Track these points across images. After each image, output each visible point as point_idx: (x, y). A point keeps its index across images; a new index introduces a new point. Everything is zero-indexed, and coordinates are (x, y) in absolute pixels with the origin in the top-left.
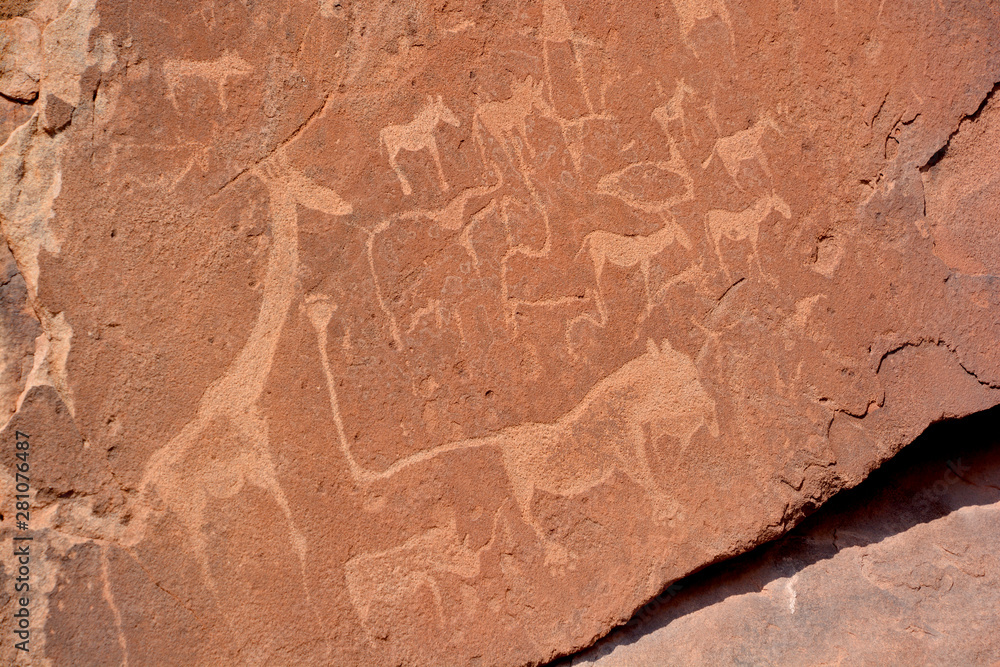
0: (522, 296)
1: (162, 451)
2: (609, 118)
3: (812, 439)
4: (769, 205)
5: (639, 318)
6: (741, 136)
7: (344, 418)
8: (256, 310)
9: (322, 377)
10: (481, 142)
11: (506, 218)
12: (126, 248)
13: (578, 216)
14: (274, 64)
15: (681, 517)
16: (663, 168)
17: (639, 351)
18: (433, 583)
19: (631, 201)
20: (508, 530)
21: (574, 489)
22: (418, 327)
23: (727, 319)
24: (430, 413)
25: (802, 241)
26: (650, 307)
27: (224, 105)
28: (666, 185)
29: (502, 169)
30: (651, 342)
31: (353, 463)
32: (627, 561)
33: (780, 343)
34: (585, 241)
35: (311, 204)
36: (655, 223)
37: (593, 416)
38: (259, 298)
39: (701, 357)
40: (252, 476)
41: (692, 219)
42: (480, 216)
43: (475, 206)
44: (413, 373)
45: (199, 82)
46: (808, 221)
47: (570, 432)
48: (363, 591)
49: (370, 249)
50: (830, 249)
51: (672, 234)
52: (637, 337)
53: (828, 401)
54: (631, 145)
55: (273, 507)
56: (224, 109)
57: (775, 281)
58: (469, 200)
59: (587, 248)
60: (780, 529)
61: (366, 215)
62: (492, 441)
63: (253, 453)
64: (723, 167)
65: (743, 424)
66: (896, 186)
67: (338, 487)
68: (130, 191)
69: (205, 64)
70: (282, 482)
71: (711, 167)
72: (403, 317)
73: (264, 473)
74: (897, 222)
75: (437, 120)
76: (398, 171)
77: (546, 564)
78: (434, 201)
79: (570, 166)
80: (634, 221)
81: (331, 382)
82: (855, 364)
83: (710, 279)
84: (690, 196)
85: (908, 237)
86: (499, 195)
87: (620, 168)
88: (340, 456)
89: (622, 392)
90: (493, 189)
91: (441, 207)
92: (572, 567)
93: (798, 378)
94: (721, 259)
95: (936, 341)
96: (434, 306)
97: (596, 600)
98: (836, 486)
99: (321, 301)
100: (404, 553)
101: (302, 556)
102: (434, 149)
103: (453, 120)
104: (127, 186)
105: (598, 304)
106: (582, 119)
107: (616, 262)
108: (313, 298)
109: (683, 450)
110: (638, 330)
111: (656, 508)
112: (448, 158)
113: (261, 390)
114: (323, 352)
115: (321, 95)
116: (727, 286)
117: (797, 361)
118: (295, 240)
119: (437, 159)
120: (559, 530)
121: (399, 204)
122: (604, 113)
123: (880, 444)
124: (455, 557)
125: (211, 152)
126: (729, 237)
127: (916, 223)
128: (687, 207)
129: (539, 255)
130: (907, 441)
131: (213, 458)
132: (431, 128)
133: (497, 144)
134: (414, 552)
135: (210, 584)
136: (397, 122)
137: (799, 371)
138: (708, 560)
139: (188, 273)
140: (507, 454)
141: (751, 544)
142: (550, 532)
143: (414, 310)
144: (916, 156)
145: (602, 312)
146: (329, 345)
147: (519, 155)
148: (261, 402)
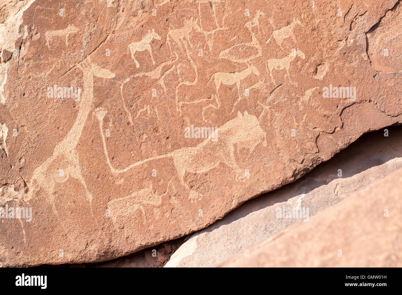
0: (184, 100)
1: (39, 168)
2: (226, 28)
3: (308, 144)
4: (295, 54)
5: (234, 104)
6: (284, 29)
7: (108, 152)
8: (75, 116)
9: (100, 137)
10: (169, 45)
11: (179, 72)
12: (28, 99)
13: (210, 68)
14: (87, 27)
15: (248, 177)
16: (248, 45)
17: (234, 116)
18: (142, 207)
19: (234, 59)
20: (173, 187)
21: (202, 170)
22: (139, 116)
23: (274, 101)
24: (143, 147)
25: (309, 67)
26: (239, 99)
27: (67, 44)
28: (250, 51)
29: (178, 53)
30: (239, 112)
31: (111, 167)
32: (223, 196)
33: (297, 107)
34: (212, 77)
35: (99, 75)
36: (243, 67)
38: (77, 111)
39: (261, 116)
40: (72, 175)
41: (261, 64)
42: (168, 72)
43: (165, 69)
44: (137, 133)
45: (58, 37)
46: (313, 59)
47: (202, 149)
48: (114, 212)
49: (121, 89)
50: (322, 69)
51: (252, 70)
52: (233, 111)
53: (317, 129)
54: (235, 38)
55: (80, 185)
56: (67, 45)
57: (296, 84)
58: (163, 67)
59: (214, 79)
60: (292, 179)
61: (120, 77)
62: (169, 155)
63: (73, 166)
64: (275, 42)
66: (354, 41)
67: (105, 176)
68: (31, 79)
69: (61, 31)
70: (83, 176)
71: (270, 42)
72: (134, 113)
73: (77, 173)
74: (354, 55)
75: (152, 39)
76: (134, 59)
77: (189, 199)
78: (149, 68)
79: (207, 49)
80: (234, 67)
81: (104, 139)
82: (330, 113)
83: (267, 86)
84: (260, 54)
85: (358, 61)
86: (176, 64)
87: (229, 47)
88: (106, 165)
89: (225, 133)
90: (174, 61)
91: (151, 71)
92: (200, 199)
93: (304, 121)
94: (272, 78)
95: (368, 101)
96: (147, 107)
97: (209, 211)
98: (319, 161)
99: (101, 110)
100: (131, 198)
101: (91, 201)
102: (150, 50)
103: (158, 38)
104: (30, 77)
105: (217, 100)
106: (214, 31)
107: (226, 83)
108: (98, 109)
109: (251, 152)
110: (234, 109)
111: (237, 175)
112: (155, 52)
113: (76, 144)
114: (101, 128)
115: (105, 35)
116: (274, 88)
117: (304, 114)
118: (92, 90)
119: (151, 53)
120: (195, 186)
121: (135, 71)
122: (223, 27)
123: (340, 143)
124: (151, 199)
125: (61, 61)
126: (276, 69)
127: (362, 55)
128: (259, 59)
129: (192, 84)
130: (352, 141)
131: (58, 169)
132: (149, 42)
133: (177, 44)
134: (135, 197)
135: (56, 212)
136: (136, 41)
137: (304, 118)
138: (258, 193)
139: (51, 105)
140: (175, 160)
141: (278, 186)
142: (191, 187)
143: (139, 110)
144: (365, 28)
145: (218, 103)
146: (104, 125)
147: (186, 47)
148: (76, 148)
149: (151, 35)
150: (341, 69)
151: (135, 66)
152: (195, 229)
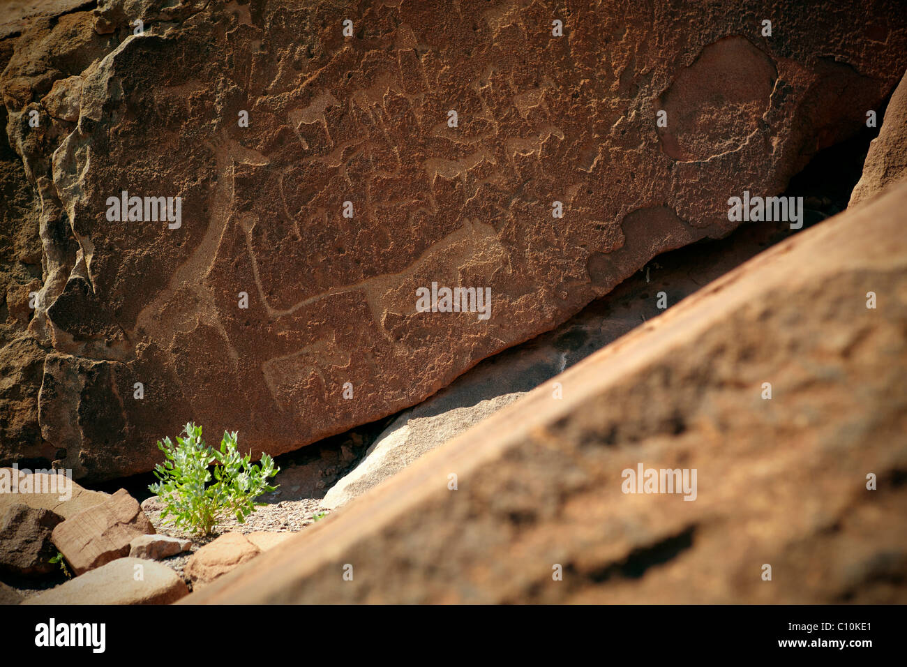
0: (380, 201)
2: (441, 91)
4: (549, 133)
5: (459, 208)
6: (531, 92)
7: (262, 282)
8: (207, 225)
9: (249, 260)
10: (355, 114)
11: (371, 157)
13: (419, 151)
16: (477, 118)
17: (458, 227)
18: (319, 371)
19: (455, 139)
20: (369, 339)
22: (311, 226)
23: (519, 203)
24: (318, 275)
25: (571, 153)
26: (466, 200)
28: (479, 127)
29: (368, 128)
30: (467, 221)
31: (268, 307)
34: (423, 166)
35: (244, 161)
38: (209, 218)
40: (204, 320)
41: (497, 146)
45: (174, 99)
48: (275, 380)
49: (281, 183)
50: (590, 155)
51: (484, 157)
52: (458, 219)
53: (587, 246)
55: (217, 335)
56: (189, 112)
57: (552, 178)
58: (346, 149)
59: (425, 169)
61: (278, 164)
63: (205, 307)
64: (518, 113)
66: (637, 113)
67: (259, 322)
69: (178, 89)
70: (224, 321)
73: (212, 317)
74: (637, 135)
75: (326, 105)
76: (300, 136)
77: (394, 356)
79: (414, 122)
80: (457, 151)
81: (255, 262)
82: (606, 223)
83: (508, 180)
84: (496, 132)
86: (366, 143)
88: (260, 304)
89: (447, 252)
90: (362, 141)
91: (327, 154)
93: (566, 234)
94: (515, 168)
95: (662, 204)
96: (322, 212)
99: (248, 216)
100: (301, 356)
101: (236, 362)
102: (324, 122)
103: (336, 103)
105: (432, 202)
106: (424, 93)
107: (445, 177)
108: (243, 214)
109: (487, 283)
110: (459, 215)
112: (333, 126)
113: (210, 270)
114: (250, 245)
116: (519, 184)
117: (566, 224)
118: (233, 183)
119: (326, 127)
122: (437, 89)
126: (521, 154)
127: (650, 134)
128: (494, 139)
129: (392, 177)
132: (322, 109)
133: (366, 114)
134: (307, 355)
136: (301, 107)
140: (370, 295)
142: (398, 338)
143: (309, 216)
144: (651, 94)
145: (434, 206)
146: (253, 241)
147: (380, 119)
148: (210, 277)
149: (324, 100)
150: (619, 157)
151: (301, 147)
152: (406, 405)
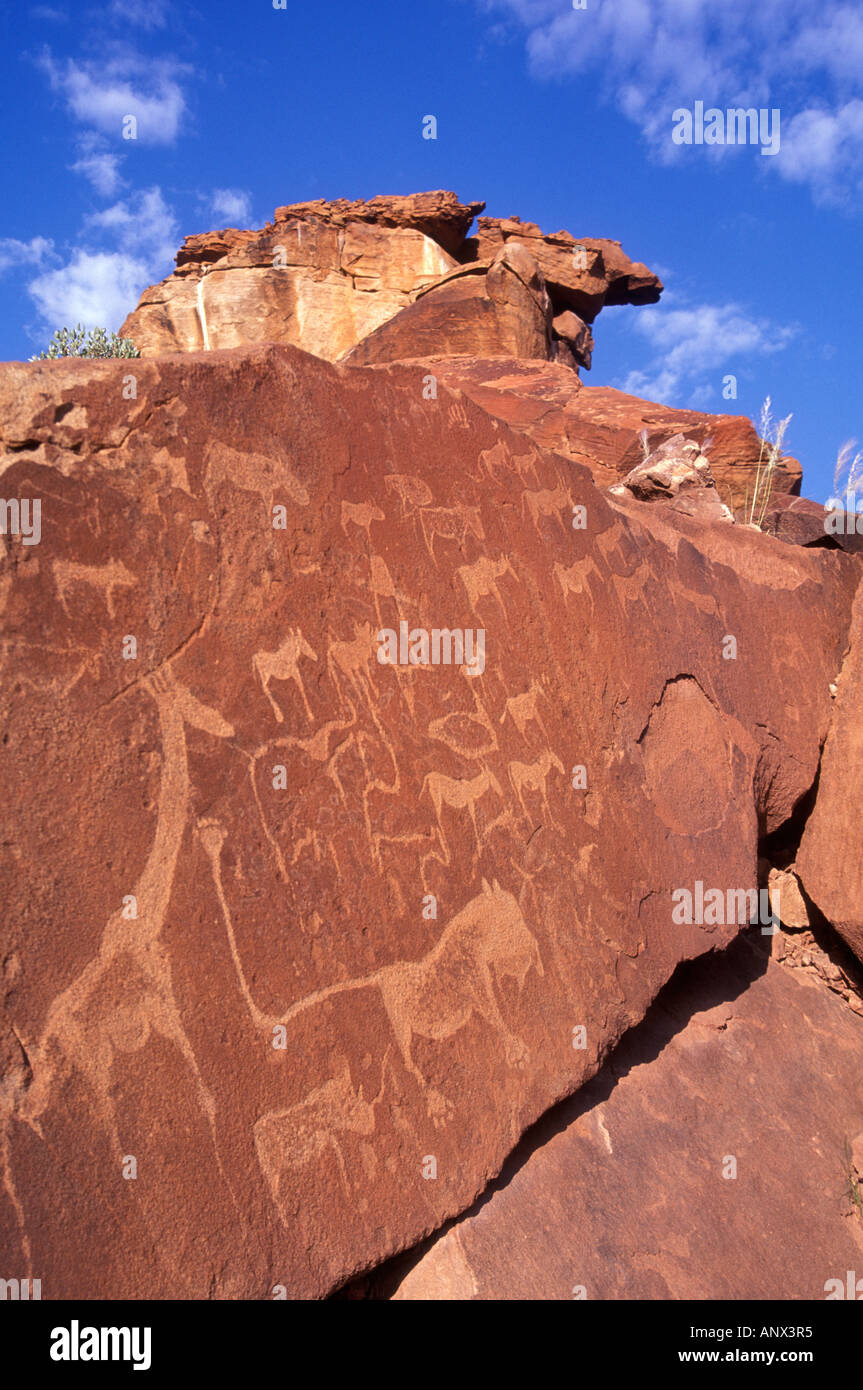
0: (382, 830)
1: (63, 996)
2: (430, 669)
3: (607, 978)
4: (549, 761)
5: (473, 858)
6: (522, 697)
7: (241, 956)
8: (152, 832)
9: (219, 911)
10: (336, 678)
11: (362, 753)
12: (19, 756)
13: (418, 757)
14: (156, 578)
15: (527, 1058)
16: (473, 719)
17: (476, 891)
18: (335, 1143)
19: (455, 747)
20: (394, 1079)
21: (443, 1031)
22: (300, 859)
23: (536, 863)
24: (318, 950)
25: (576, 795)
27: (113, 615)
28: (476, 736)
29: (355, 705)
30: (484, 882)
31: (253, 1007)
32: (492, 1108)
33: (574, 886)
34: (425, 781)
35: (197, 723)
36: (474, 769)
37: (450, 955)
38: (154, 819)
39: (522, 898)
40: (156, 1024)
41: (500, 768)
42: (341, 749)
43: (337, 738)
44: (299, 907)
45: (87, 587)
47: (434, 971)
48: (272, 1159)
49: (252, 774)
50: (592, 804)
51: (486, 780)
52: (474, 877)
53: (612, 943)
54: (448, 695)
55: (179, 1060)
56: (112, 617)
57: (563, 830)
58: (331, 733)
59: (428, 787)
60: (596, 1067)
61: (246, 739)
62: (373, 980)
63: (158, 998)
64: (514, 725)
65: (560, 964)
66: (625, 754)
67: (242, 1035)
68: (23, 694)
69: (92, 570)
70: (188, 1031)
71: (506, 722)
72: (287, 845)
73: (170, 1020)
74: (631, 785)
75: (299, 652)
76: (271, 698)
77: (429, 1114)
78: (302, 730)
79: (406, 709)
80: (459, 765)
81: (227, 916)
82: (624, 908)
83: (519, 824)
84: (495, 747)
85: (639, 799)
86: (355, 729)
87: (444, 716)
88: (241, 999)
89: (470, 931)
90: (349, 724)
91: (309, 736)
92: (451, 1117)
93: (590, 920)
94: (524, 806)
96: (312, 837)
97: (474, 1153)
98: (626, 1024)
99: (211, 826)
100: (306, 1110)
101: (212, 1119)
102: (298, 679)
103: (311, 654)
104: (19, 688)
105: (442, 842)
106: (410, 667)
107: (450, 803)
108: (205, 822)
109: (521, 989)
110: (474, 870)
111: (508, 1050)
112: (311, 690)
113: (161, 924)
114: (218, 881)
115: (199, 615)
116: (531, 832)
117: (587, 904)
118: (184, 760)
119: (302, 689)
120: (436, 1076)
121: (274, 731)
123: (649, 983)
124: (353, 1112)
125: (100, 659)
126: (527, 786)
127: (642, 787)
128: (495, 757)
129: (392, 791)
130: (665, 981)
131: (118, 1003)
132: (294, 659)
133: (349, 680)
134: (315, 1108)
136: (268, 649)
137: (590, 914)
139: (83, 789)
140: (386, 995)
142: (429, 1079)
143: (295, 840)
144: (632, 731)
145: (446, 851)
146: (222, 875)
147: (367, 693)
148: (162, 938)
149: (295, 645)
150: (619, 812)
151: (273, 715)
152: (454, 1211)
